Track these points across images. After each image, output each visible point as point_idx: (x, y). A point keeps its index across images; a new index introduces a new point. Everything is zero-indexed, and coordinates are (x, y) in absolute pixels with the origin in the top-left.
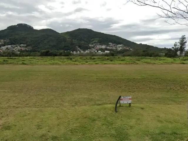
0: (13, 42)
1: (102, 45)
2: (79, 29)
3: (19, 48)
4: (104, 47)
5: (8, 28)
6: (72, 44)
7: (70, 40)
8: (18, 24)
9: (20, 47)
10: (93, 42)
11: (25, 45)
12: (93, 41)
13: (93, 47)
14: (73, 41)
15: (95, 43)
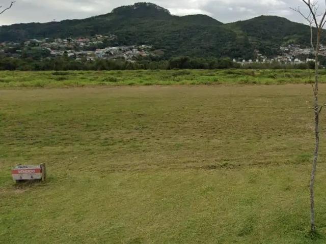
0: (124, 41)
1: (304, 48)
2: (262, 17)
3: (136, 52)
4: (307, 51)
5: (115, 10)
6: (247, 45)
7: (242, 37)
8: (136, 4)
9: (139, 50)
10: (288, 42)
11: (150, 47)
12: (288, 39)
13: (288, 52)
14: (249, 40)
15: (290, 44)
